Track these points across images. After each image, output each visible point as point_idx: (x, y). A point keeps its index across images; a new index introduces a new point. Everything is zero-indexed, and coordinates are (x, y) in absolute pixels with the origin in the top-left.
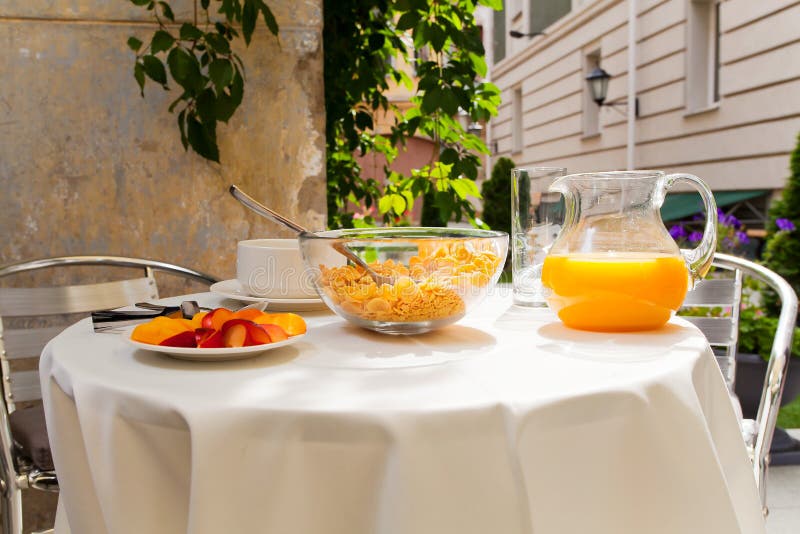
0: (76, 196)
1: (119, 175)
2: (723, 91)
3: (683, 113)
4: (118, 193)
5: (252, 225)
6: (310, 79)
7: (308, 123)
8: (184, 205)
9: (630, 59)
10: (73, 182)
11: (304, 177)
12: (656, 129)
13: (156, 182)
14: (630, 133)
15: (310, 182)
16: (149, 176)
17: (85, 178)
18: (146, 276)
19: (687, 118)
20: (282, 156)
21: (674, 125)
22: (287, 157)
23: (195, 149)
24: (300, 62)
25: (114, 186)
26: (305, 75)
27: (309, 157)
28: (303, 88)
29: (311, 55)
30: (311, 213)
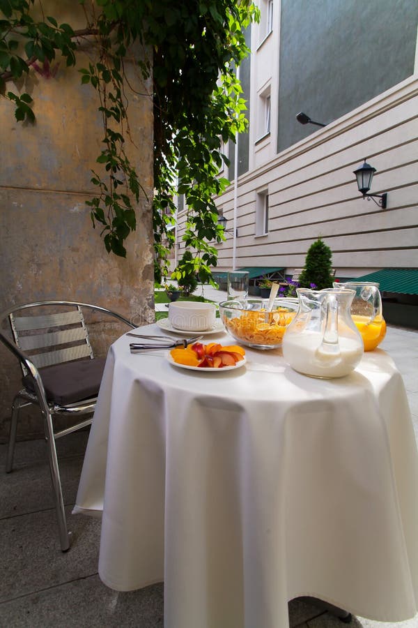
0: (41, 272)
1: (61, 263)
2: (269, 229)
3: (255, 236)
4: (60, 270)
5: (122, 286)
6: (148, 221)
7: (147, 241)
8: (91, 277)
9: (235, 214)
10: (39, 265)
11: (145, 265)
12: (245, 242)
13: (78, 266)
14: (235, 243)
15: (148, 267)
16: (75, 263)
17: (45, 264)
18: (78, 310)
19: (256, 238)
20: (135, 255)
21: (251, 241)
22: (138, 256)
23: (114, 252)
24: (143, 214)
25: (59, 267)
26: (146, 219)
27: (147, 256)
28: (145, 226)
29: (148, 211)
30: (148, 281)
